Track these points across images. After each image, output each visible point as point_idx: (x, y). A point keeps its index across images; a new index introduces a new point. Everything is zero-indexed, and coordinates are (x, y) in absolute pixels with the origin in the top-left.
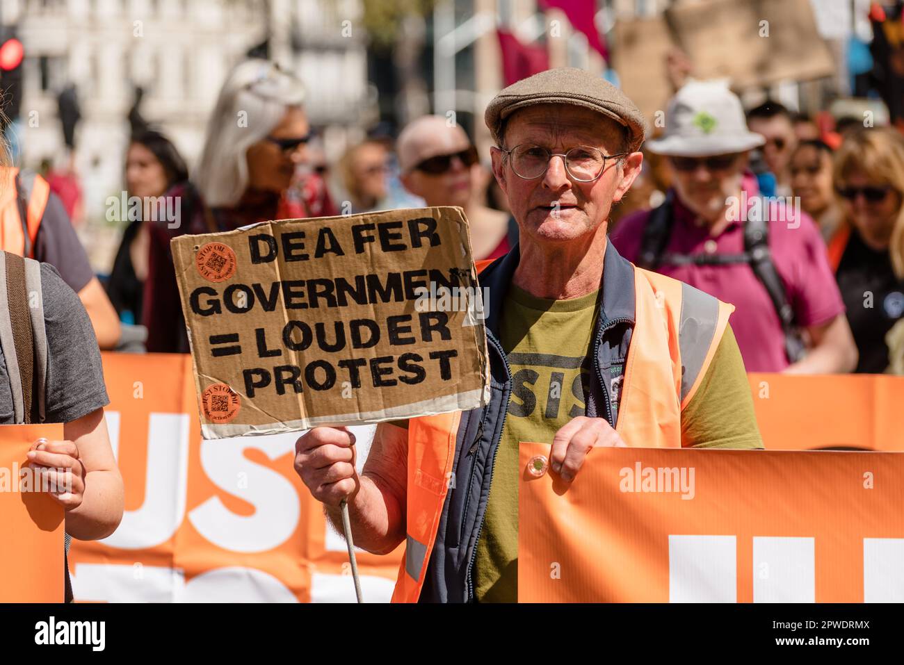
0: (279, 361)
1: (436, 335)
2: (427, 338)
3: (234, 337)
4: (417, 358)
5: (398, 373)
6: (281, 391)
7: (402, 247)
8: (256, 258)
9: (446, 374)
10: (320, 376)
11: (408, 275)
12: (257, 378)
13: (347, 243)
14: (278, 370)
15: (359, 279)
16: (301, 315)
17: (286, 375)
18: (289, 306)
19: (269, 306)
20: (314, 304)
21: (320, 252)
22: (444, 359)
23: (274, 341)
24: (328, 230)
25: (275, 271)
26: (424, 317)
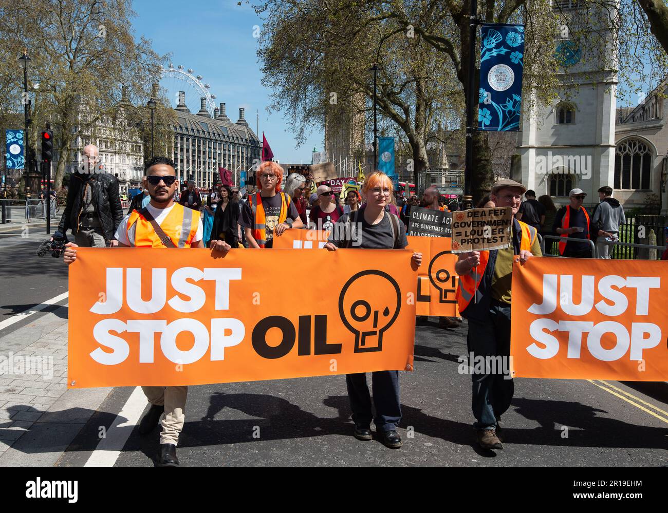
0: (469, 238)
1: (501, 233)
2: (499, 234)
3: (461, 233)
4: (497, 238)
5: (492, 240)
6: (468, 244)
7: (498, 215)
8: (468, 216)
9: (502, 241)
10: (476, 241)
11: (498, 221)
12: (464, 241)
13: (487, 214)
14: (468, 239)
15: (488, 221)
16: (475, 228)
17: (469, 240)
18: (473, 226)
19: (469, 226)
20: (478, 226)
21: (482, 215)
22: (502, 238)
23: (468, 234)
24: (484, 211)
25: (471, 219)
26: (499, 229)
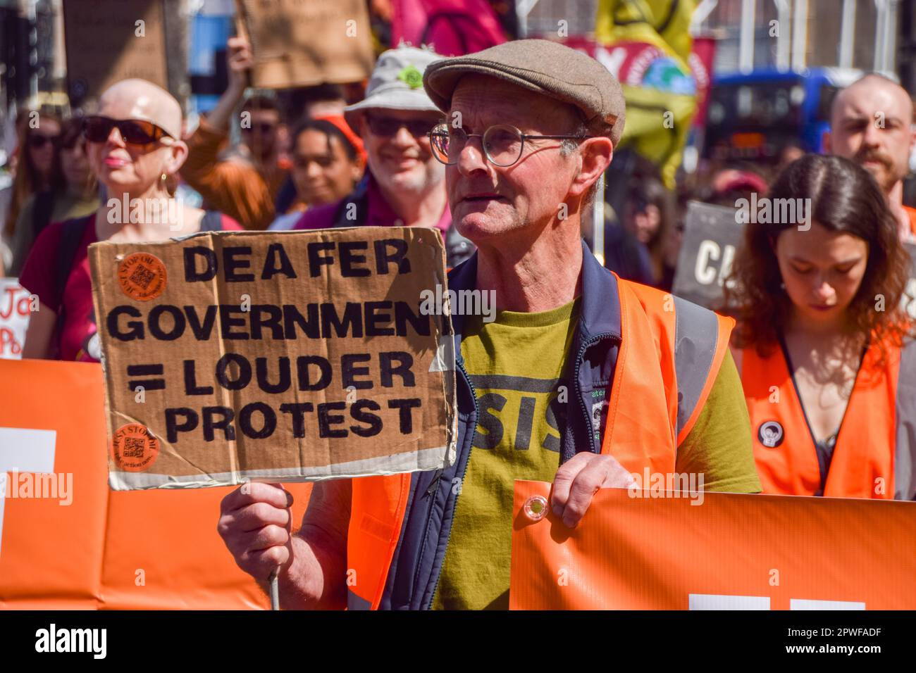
0: (209, 401)
1: (397, 379)
2: (387, 382)
3: (158, 369)
4: (374, 406)
5: (350, 422)
6: (209, 436)
7: (365, 273)
8: (191, 275)
9: (406, 427)
10: (257, 420)
11: (370, 306)
12: (181, 420)
13: (300, 263)
14: (208, 412)
15: (312, 308)
16: (240, 348)
17: (216, 418)
18: (227, 335)
19: (203, 333)
20: (257, 335)
21: (268, 272)
22: (405, 408)
23: (205, 377)
24: (279, 247)
25: (212, 292)
26: (385, 358)
